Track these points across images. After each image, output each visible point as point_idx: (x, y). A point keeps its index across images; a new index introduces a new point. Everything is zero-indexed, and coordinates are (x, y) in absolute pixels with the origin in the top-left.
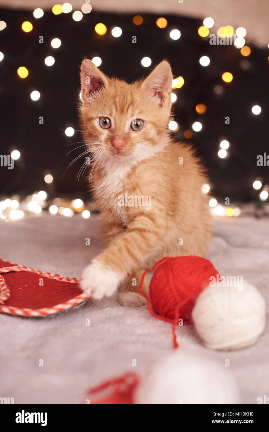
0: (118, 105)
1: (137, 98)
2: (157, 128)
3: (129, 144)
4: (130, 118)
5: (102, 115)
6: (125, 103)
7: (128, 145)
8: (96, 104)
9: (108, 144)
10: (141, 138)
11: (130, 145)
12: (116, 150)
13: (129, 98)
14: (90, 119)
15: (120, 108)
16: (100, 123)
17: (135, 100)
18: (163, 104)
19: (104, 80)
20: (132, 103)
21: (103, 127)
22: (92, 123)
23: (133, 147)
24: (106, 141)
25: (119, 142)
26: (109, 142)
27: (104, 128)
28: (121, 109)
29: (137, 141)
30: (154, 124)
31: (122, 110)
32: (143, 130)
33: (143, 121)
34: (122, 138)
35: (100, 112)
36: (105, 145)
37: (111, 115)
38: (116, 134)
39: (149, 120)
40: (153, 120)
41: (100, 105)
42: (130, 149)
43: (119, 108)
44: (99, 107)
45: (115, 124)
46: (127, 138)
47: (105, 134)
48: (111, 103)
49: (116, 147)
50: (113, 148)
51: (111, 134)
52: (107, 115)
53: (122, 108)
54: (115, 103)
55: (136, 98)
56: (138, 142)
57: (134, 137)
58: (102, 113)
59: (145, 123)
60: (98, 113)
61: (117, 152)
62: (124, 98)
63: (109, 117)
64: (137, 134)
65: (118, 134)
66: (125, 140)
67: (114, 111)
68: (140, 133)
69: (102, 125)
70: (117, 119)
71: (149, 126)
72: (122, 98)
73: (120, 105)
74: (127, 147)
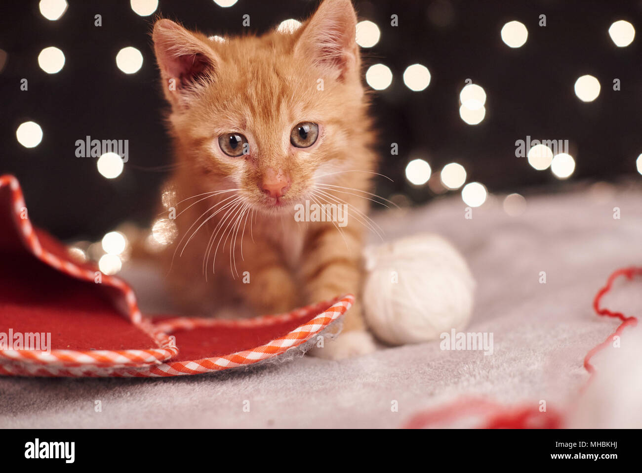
0: (255, 103)
1: (291, 76)
2: (345, 129)
3: (297, 179)
4: (287, 123)
5: (223, 130)
6: (269, 97)
7: (296, 182)
8: (204, 106)
9: (252, 191)
10: (319, 159)
11: (299, 181)
12: (272, 199)
13: (275, 82)
14: (199, 143)
15: (260, 110)
16: (223, 147)
17: (287, 84)
18: (346, 74)
19: (211, 55)
20: (284, 91)
21: (229, 153)
22: (206, 151)
23: (307, 183)
24: (247, 184)
25: (275, 180)
26: (253, 186)
27: (234, 156)
28: (263, 110)
29: (313, 168)
30: (338, 122)
31: (266, 111)
32: (320, 142)
33: (316, 125)
34: (280, 172)
35: (217, 124)
36: (247, 193)
37: (244, 126)
38: (265, 165)
39: (328, 117)
40: (335, 114)
41: (213, 107)
42: (301, 189)
43: (258, 110)
44: (213, 111)
45: (258, 144)
46: (290, 169)
47: (239, 168)
48: (238, 101)
49: (272, 193)
50: (265, 196)
51: (253, 168)
52: (234, 128)
53: (266, 107)
54: (247, 99)
55: (289, 78)
56: (313, 170)
57: (305, 161)
58: (223, 126)
59: (320, 126)
60: (213, 126)
61: (275, 202)
62: (264, 85)
63: (241, 131)
64: (309, 154)
65: (268, 164)
66: (288, 174)
67: (249, 119)
68: (314, 149)
69: (226, 150)
70: (258, 132)
71: (329, 131)
72: (259, 86)
73: (259, 102)
74: (295, 187)
